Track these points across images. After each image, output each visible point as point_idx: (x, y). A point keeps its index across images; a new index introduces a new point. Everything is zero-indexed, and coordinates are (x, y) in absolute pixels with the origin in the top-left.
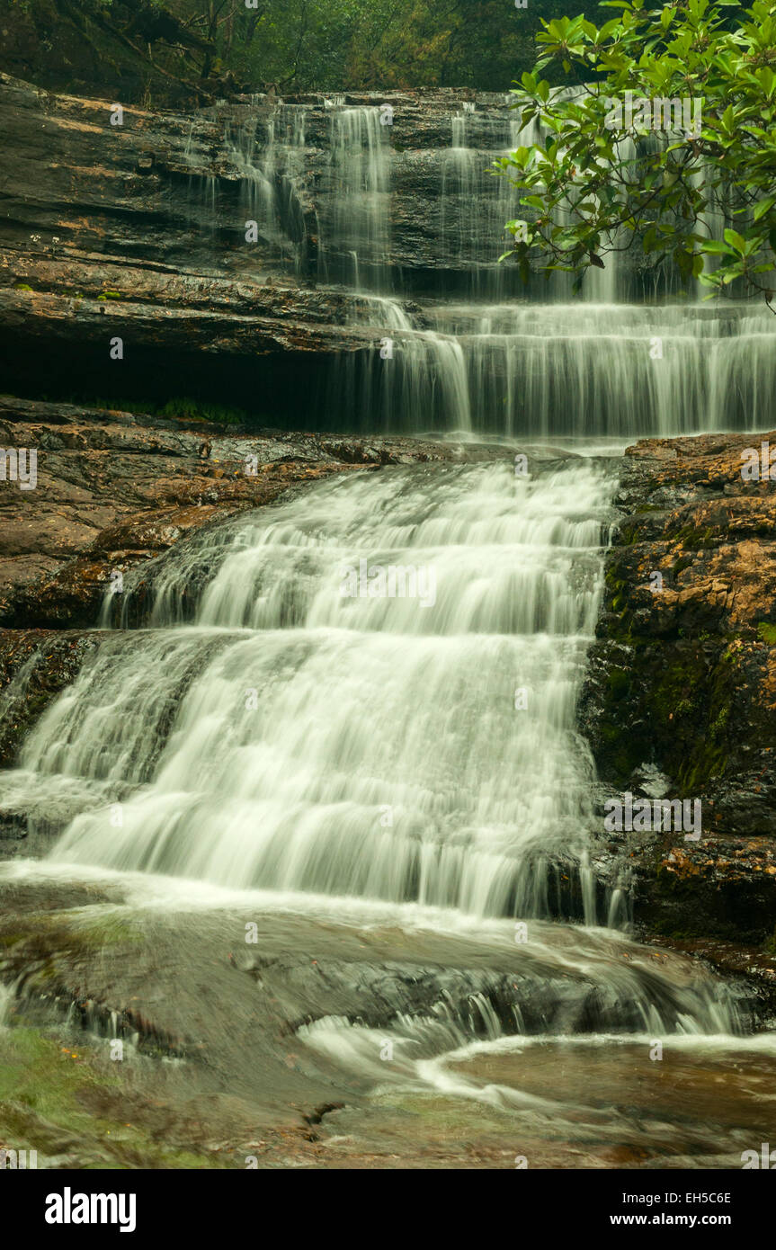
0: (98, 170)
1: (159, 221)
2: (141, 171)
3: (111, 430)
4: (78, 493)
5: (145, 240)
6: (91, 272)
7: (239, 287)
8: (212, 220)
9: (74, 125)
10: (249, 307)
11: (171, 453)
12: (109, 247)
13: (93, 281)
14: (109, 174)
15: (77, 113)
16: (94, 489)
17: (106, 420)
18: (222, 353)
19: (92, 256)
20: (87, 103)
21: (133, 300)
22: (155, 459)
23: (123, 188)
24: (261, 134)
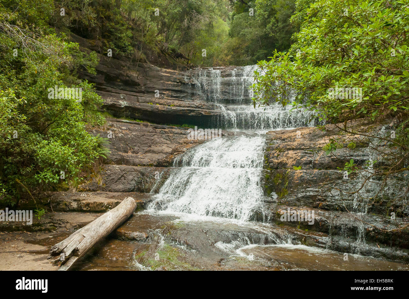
0: (170, 83)
1: (181, 92)
2: (177, 82)
3: (173, 130)
4: (168, 142)
5: (178, 95)
6: (169, 101)
7: (195, 103)
8: (190, 91)
9: (165, 74)
10: (197, 107)
11: (184, 134)
12: (172, 96)
13: (170, 103)
14: (172, 83)
15: (166, 72)
16: (171, 141)
17: (172, 128)
18: (192, 116)
19: (169, 98)
20: (167, 70)
21: (177, 106)
22: (181, 135)
23: (174, 86)
24: (198, 75)
